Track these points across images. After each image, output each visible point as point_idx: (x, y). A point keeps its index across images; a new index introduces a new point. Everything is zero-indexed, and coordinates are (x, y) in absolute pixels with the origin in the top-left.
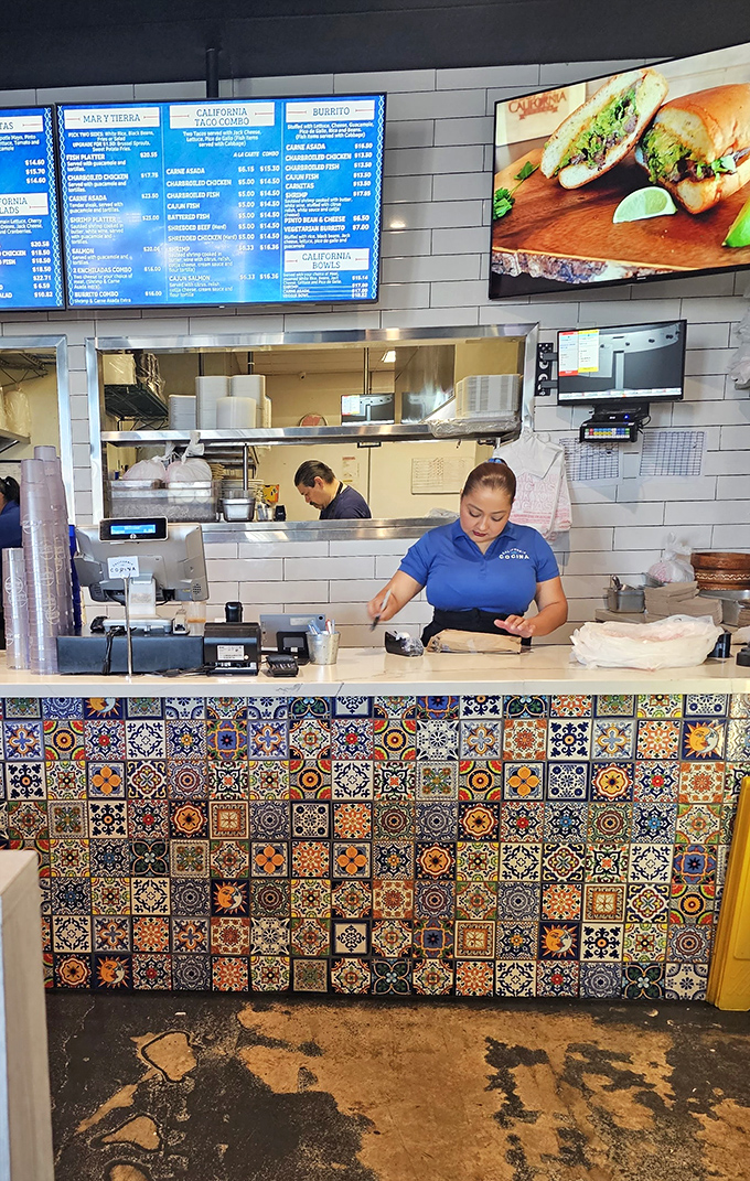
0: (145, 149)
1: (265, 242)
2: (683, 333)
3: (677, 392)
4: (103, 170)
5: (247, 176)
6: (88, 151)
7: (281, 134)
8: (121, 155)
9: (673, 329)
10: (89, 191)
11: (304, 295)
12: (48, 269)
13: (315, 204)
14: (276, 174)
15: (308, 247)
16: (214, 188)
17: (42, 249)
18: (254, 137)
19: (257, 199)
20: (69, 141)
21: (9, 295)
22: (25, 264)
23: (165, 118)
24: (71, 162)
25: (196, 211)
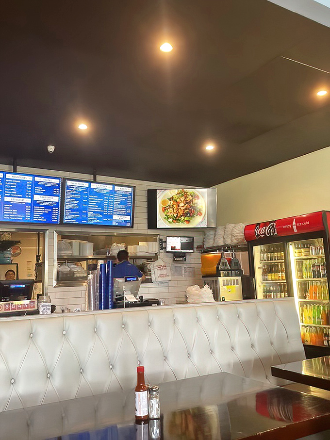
0: (85, 191)
1: (109, 213)
2: (193, 239)
3: (192, 251)
4: (75, 194)
5: (106, 199)
6: (72, 190)
7: (113, 192)
8: (79, 191)
9: (191, 239)
10: (71, 198)
11: (117, 224)
12: (57, 215)
13: (120, 206)
14: (112, 200)
15: (118, 215)
16: (99, 201)
17: (56, 210)
18: (108, 191)
19: (108, 204)
20: (68, 187)
21: (45, 220)
22: (50, 213)
23: (90, 185)
24: (67, 192)
25: (95, 205)
